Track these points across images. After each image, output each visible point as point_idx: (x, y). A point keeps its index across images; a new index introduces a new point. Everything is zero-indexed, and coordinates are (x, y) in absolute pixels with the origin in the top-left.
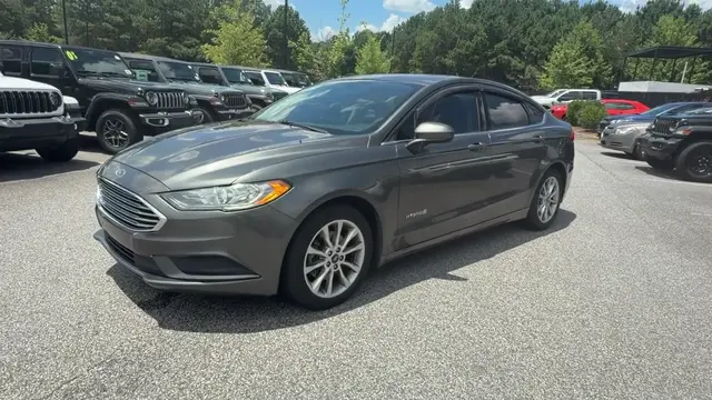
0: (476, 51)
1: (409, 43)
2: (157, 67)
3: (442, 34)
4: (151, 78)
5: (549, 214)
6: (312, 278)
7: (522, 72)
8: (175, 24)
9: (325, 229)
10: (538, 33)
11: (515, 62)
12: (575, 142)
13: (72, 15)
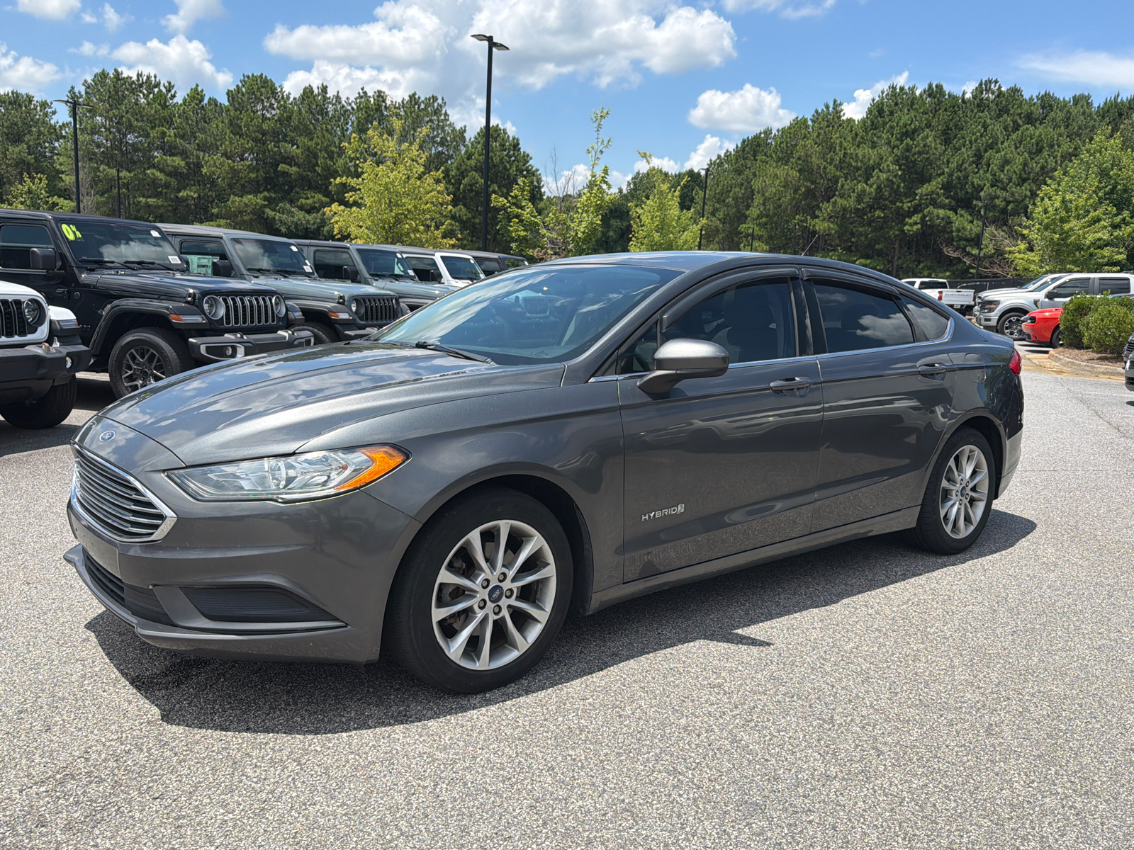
0: (878, 202)
1: (739, 192)
2: (231, 249)
3: (806, 170)
4: (218, 271)
5: (968, 520)
6: (449, 630)
7: (977, 241)
8: (282, 167)
9: (474, 537)
10: (1006, 162)
11: (962, 222)
12: (1024, 375)
13: (91, 157)
